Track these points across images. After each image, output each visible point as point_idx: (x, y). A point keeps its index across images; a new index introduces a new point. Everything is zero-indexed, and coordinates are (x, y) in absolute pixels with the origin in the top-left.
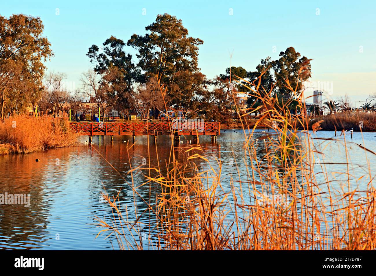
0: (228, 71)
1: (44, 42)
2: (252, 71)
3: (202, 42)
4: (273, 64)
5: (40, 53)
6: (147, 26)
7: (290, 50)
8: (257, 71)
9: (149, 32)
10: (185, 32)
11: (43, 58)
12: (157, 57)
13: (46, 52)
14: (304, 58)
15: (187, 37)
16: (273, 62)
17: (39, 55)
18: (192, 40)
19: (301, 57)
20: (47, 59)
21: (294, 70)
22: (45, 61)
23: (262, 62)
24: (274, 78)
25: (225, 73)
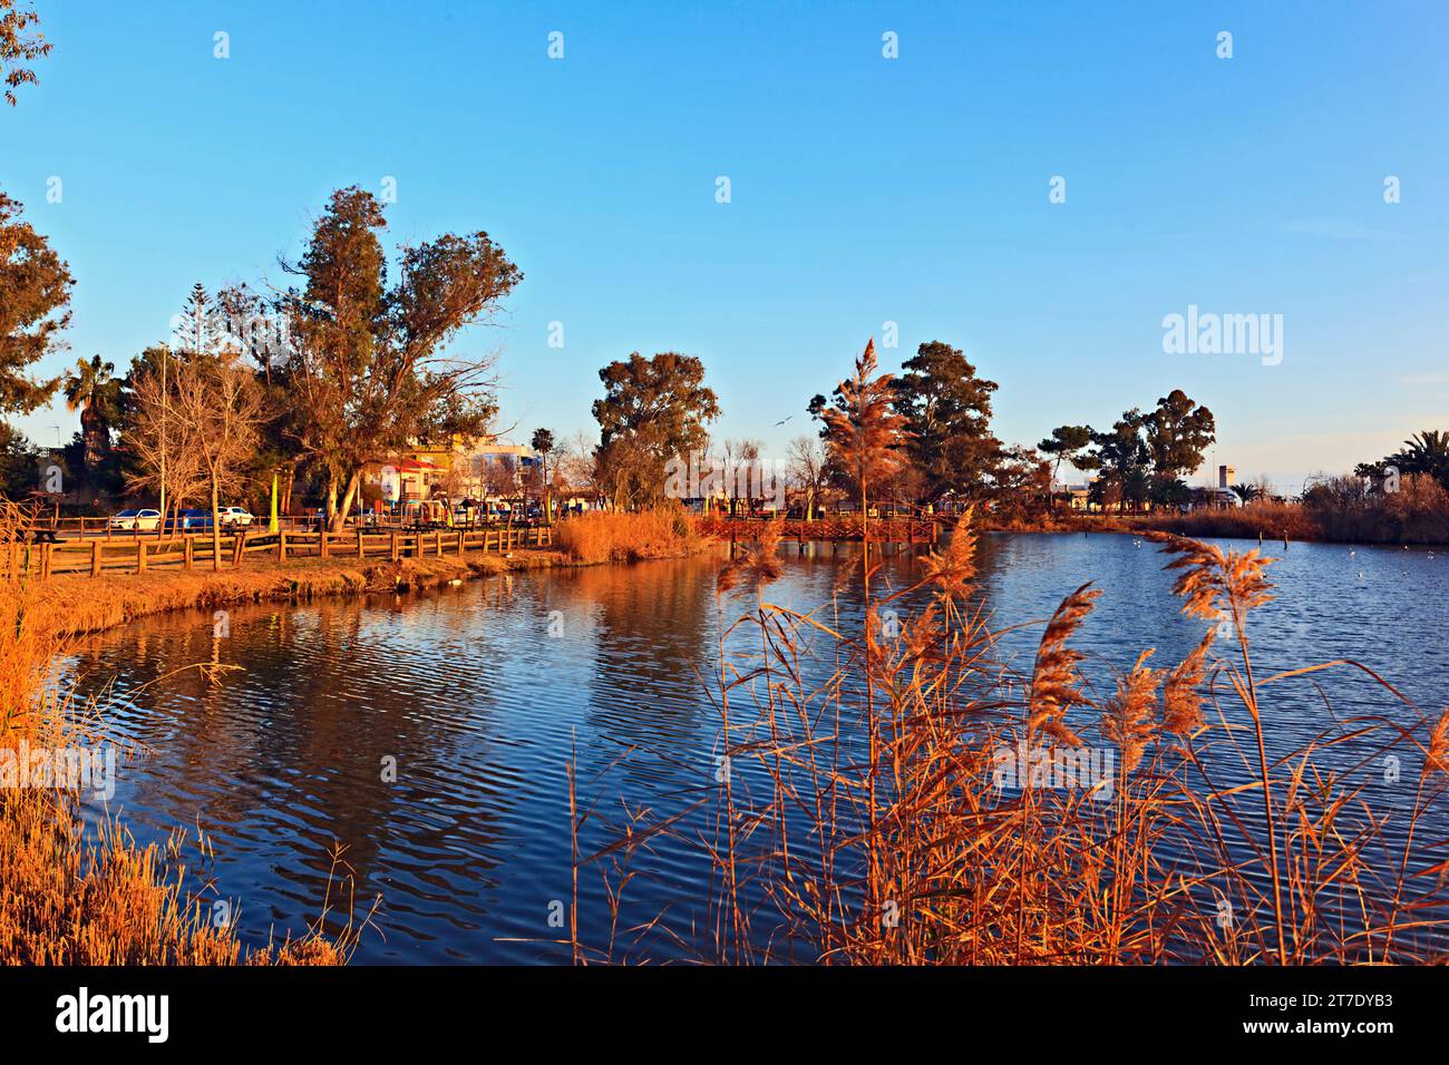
0: (1057, 433)
1: (708, 394)
2: (1107, 433)
3: (995, 386)
4: (1147, 419)
5: (702, 411)
6: (904, 361)
7: (1177, 395)
8: (1115, 431)
9: (908, 371)
10: (969, 370)
11: (705, 419)
12: (922, 412)
13: (711, 410)
14: (1203, 410)
15: (975, 377)
16: (1145, 416)
17: (699, 414)
18: (979, 383)
19: (1197, 407)
20: (713, 421)
21: (1184, 431)
22: (709, 423)
23: (1125, 416)
24: (1148, 445)
25: (1051, 437)
